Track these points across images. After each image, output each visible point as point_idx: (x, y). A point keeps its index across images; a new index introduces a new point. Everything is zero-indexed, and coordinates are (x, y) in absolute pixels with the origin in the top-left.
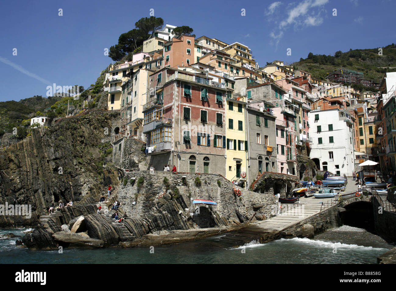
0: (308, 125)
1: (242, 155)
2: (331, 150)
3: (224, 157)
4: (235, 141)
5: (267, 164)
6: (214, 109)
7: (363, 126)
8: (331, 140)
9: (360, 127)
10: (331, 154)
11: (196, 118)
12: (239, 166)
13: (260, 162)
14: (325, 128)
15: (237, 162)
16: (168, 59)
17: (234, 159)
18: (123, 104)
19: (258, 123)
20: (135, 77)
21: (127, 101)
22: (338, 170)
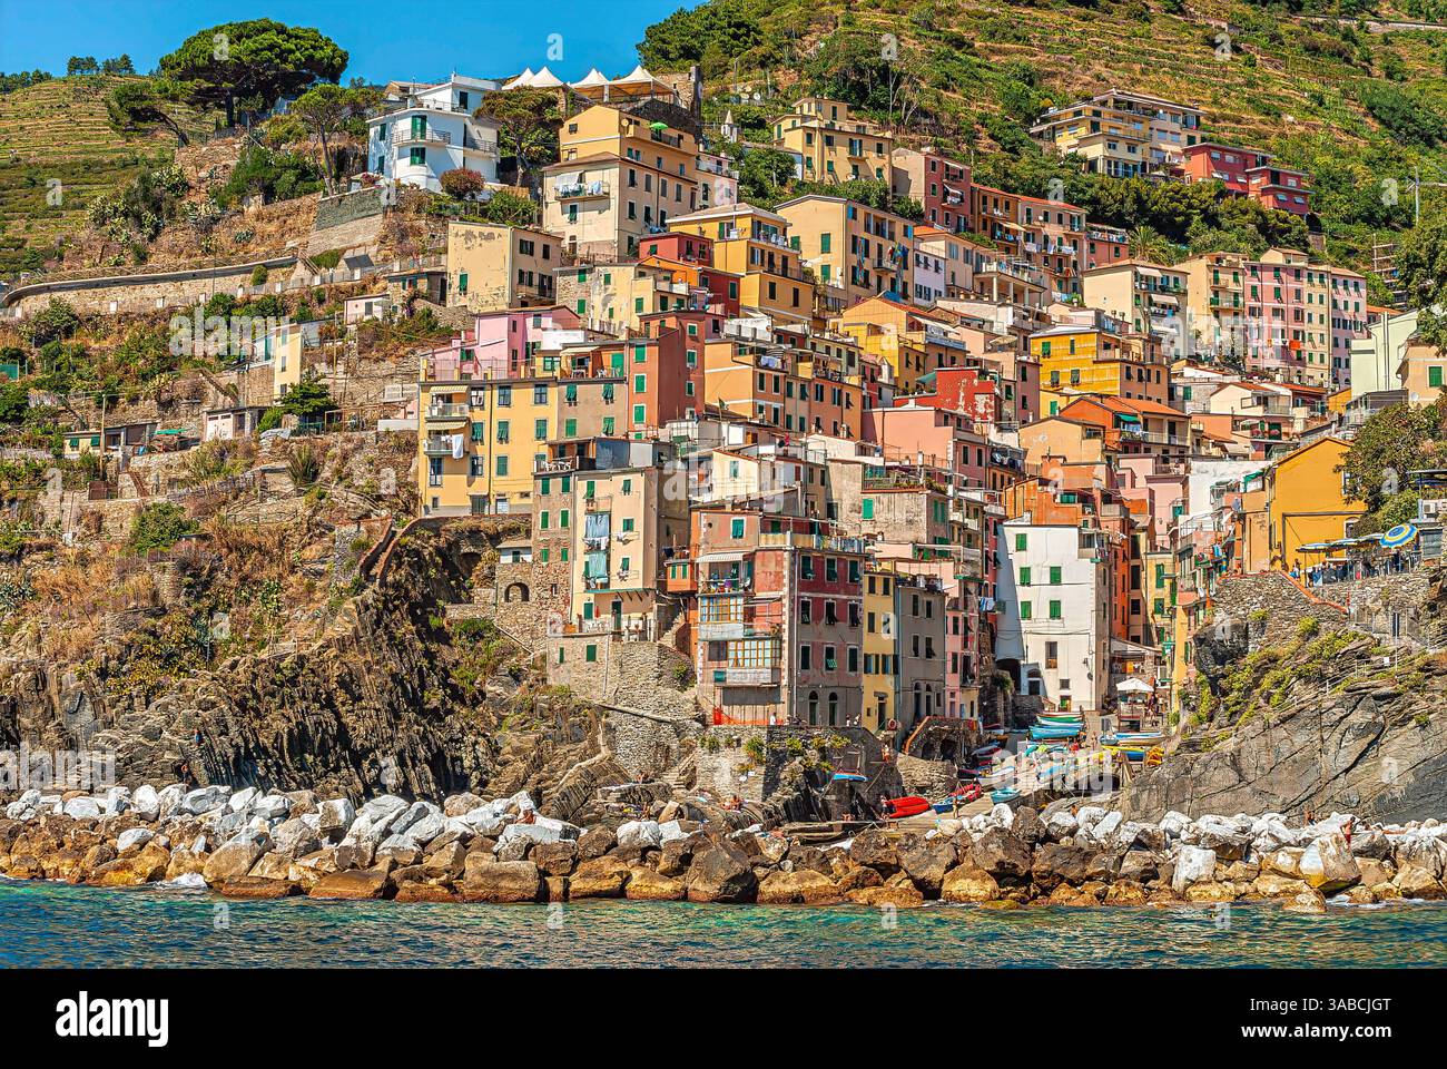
0: (996, 562)
1: (887, 683)
2: (1053, 639)
3: (859, 689)
4: (877, 656)
5: (928, 698)
6: (845, 597)
8: (1055, 609)
10: (1052, 649)
11: (818, 618)
12: (882, 707)
13: (918, 696)
14: (1040, 576)
15: (880, 699)
16: (640, 388)
17: (876, 694)
18: (545, 525)
19: (915, 613)
20: (620, 480)
21: (564, 523)
22: (1065, 692)
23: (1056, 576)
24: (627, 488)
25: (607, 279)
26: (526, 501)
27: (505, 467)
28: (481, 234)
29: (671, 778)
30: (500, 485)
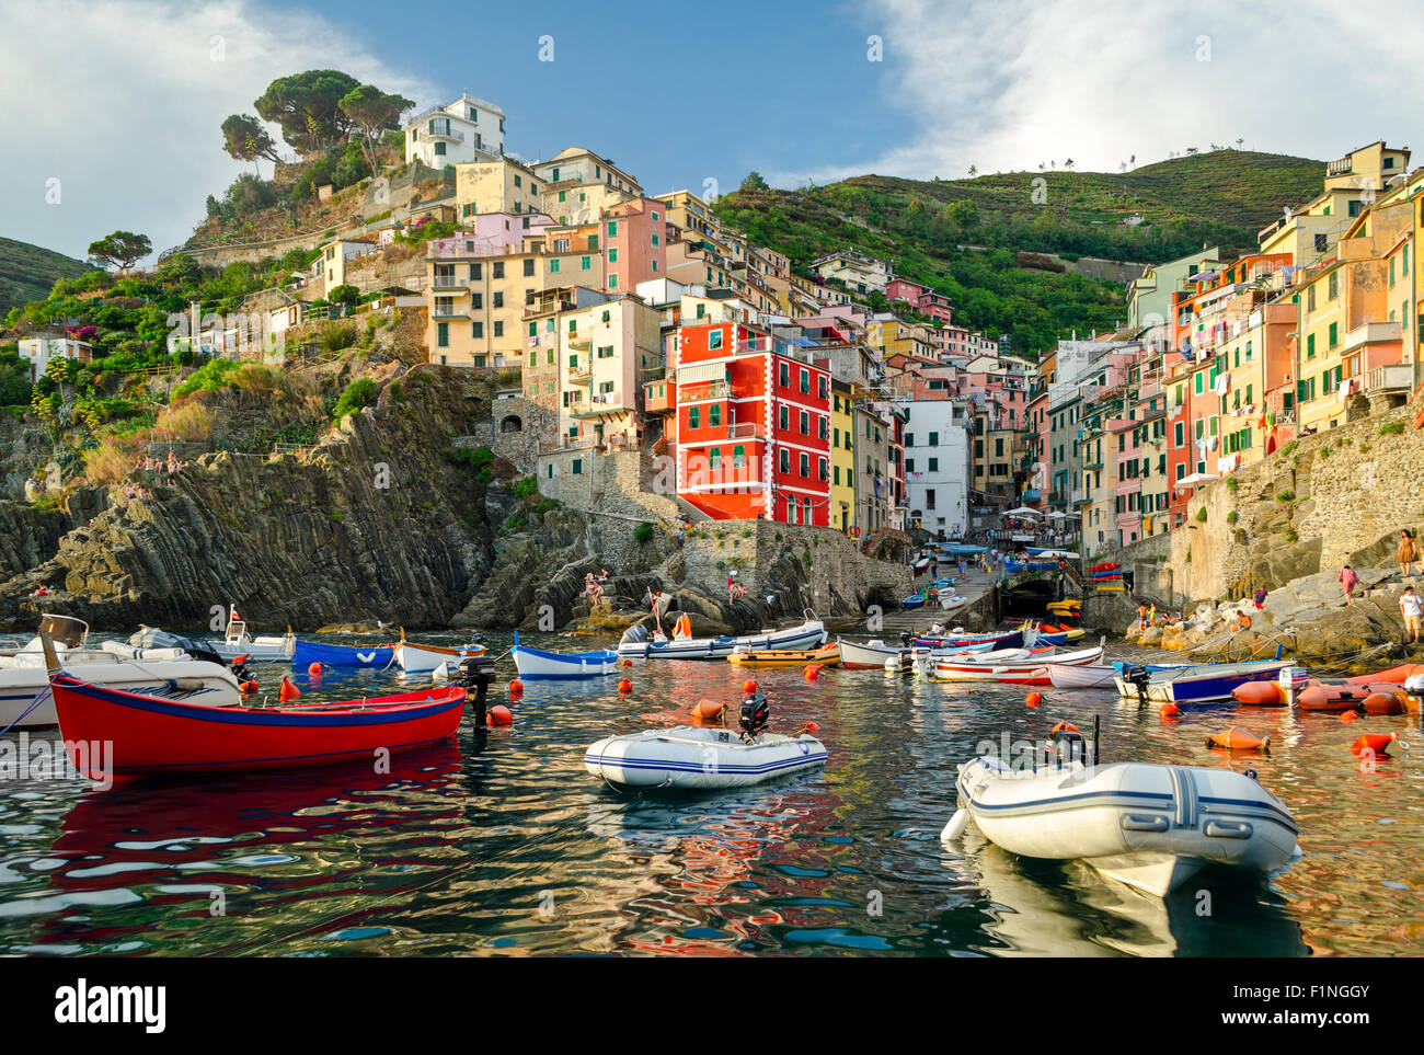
1: (849, 496)
2: (931, 487)
3: (827, 499)
4: (841, 469)
5: (877, 513)
6: (816, 411)
7: (983, 438)
8: (933, 465)
9: (978, 438)
10: (931, 494)
11: (795, 426)
12: (845, 517)
13: (870, 510)
14: (921, 438)
15: (843, 508)
16: (613, 258)
17: (841, 503)
18: (533, 363)
19: (868, 436)
20: (598, 311)
21: (551, 360)
22: (941, 527)
23: (934, 439)
24: (606, 317)
25: (583, 197)
26: (519, 358)
27: (501, 330)
28: (481, 170)
29: (661, 572)
30: (498, 345)
